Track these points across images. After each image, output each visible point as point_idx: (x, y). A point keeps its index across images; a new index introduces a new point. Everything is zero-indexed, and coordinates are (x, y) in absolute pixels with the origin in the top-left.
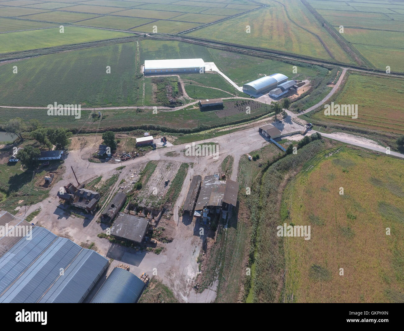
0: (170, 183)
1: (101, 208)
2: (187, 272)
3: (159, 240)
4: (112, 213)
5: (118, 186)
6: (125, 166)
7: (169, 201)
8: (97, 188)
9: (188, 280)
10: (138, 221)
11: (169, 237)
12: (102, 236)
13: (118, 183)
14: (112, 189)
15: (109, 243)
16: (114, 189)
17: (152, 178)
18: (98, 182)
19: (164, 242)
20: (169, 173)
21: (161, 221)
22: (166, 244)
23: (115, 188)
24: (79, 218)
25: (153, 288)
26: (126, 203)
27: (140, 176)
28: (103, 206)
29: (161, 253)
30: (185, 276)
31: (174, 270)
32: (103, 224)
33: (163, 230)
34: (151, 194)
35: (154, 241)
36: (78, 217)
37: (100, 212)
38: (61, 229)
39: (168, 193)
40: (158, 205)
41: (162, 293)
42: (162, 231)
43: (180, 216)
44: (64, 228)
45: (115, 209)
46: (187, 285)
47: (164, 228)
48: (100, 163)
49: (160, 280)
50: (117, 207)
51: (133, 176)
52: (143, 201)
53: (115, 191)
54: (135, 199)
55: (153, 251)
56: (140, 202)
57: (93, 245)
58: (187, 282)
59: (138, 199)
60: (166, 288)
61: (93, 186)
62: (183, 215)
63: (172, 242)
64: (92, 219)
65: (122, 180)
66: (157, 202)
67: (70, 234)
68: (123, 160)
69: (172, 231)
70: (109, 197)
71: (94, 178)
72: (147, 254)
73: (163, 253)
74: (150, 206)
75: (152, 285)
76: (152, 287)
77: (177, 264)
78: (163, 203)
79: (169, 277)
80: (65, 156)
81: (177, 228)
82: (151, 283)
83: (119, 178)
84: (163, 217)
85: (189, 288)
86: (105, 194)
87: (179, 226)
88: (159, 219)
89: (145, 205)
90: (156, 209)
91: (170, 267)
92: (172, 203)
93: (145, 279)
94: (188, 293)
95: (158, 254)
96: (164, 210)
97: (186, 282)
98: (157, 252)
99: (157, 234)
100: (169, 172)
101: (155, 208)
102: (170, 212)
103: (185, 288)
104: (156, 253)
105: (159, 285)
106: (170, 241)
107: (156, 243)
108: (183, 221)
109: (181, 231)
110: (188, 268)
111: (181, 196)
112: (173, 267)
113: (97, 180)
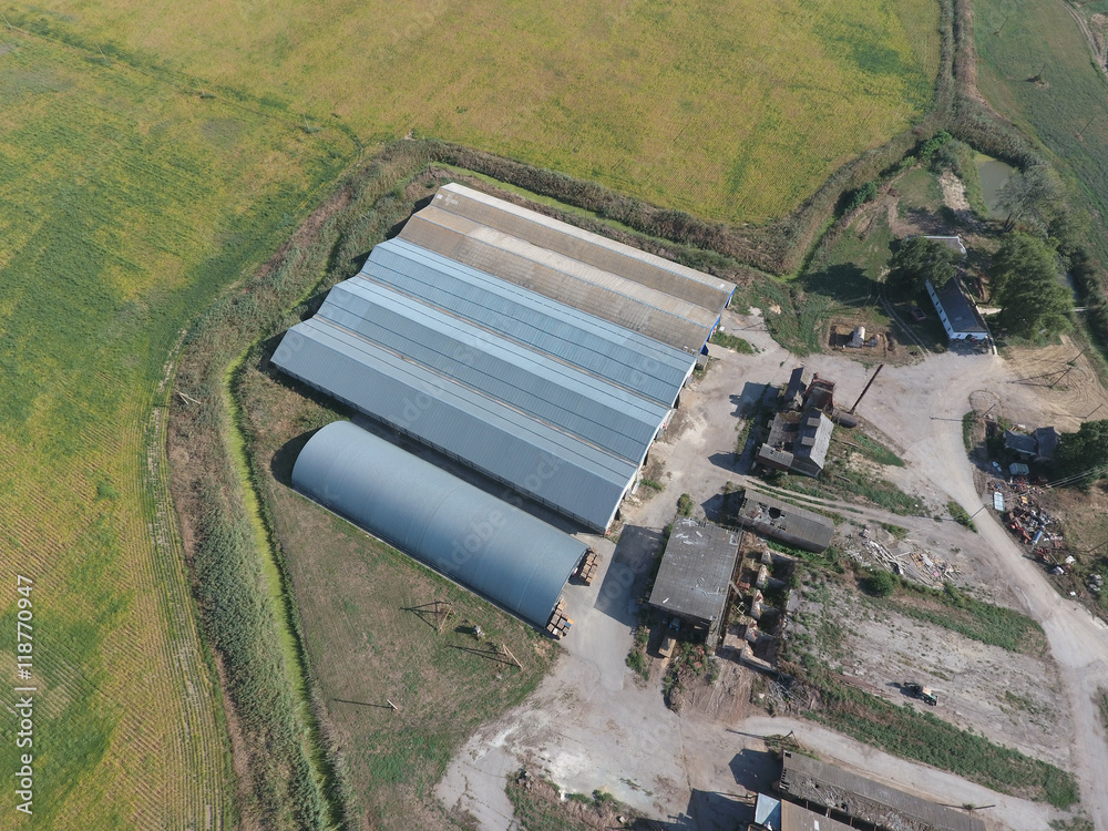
0: (919, 707)
1: (777, 485)
2: (570, 753)
3: (671, 665)
4: (753, 514)
5: (871, 521)
6: (975, 531)
7: (827, 698)
8: (849, 462)
9: (546, 755)
10: (713, 587)
11: (681, 699)
12: (683, 506)
13: (886, 517)
14: (857, 502)
15: (663, 525)
16: (856, 511)
17: (933, 632)
18: (876, 458)
19: (664, 679)
20: (985, 705)
21: (740, 669)
22: (661, 688)
23: (862, 513)
24: (736, 439)
25: (537, 650)
26: (803, 554)
27: (939, 587)
28: (782, 490)
29: (630, 671)
30: (559, 744)
31: (580, 710)
32: (721, 500)
33: (709, 679)
34: (850, 631)
35: (667, 649)
36: (740, 438)
37: (762, 487)
38: (700, 410)
39: (865, 695)
40: (798, 659)
41: (522, 676)
42: (703, 675)
43: (767, 740)
44: (705, 416)
45: (768, 522)
46: (534, 749)
47: (717, 684)
48: (967, 446)
49: (555, 669)
50: (776, 526)
51: (929, 562)
52: (811, 605)
53: (847, 514)
54: (814, 576)
55: (637, 645)
56: (804, 595)
57: (658, 488)
58: (541, 750)
59: (815, 587)
60: (531, 686)
61: (854, 449)
62: (772, 754)
63: (665, 709)
64: (735, 471)
65: (900, 530)
66: (814, 653)
67: (688, 434)
68: (1005, 518)
69: (704, 708)
70: (819, 500)
71: (890, 446)
72: (629, 629)
73: (631, 679)
74: (790, 627)
75: (543, 648)
76: (540, 647)
77: (594, 719)
78: (808, 674)
79: (560, 695)
80: (971, 347)
81: (718, 727)
82: (550, 643)
83: (909, 516)
84: (760, 679)
85: (525, 755)
86: (829, 488)
87: (726, 735)
88: (749, 665)
89: (795, 612)
90: (781, 649)
91: (589, 699)
92: (820, 711)
93: (556, 627)
94: (513, 750)
95: (627, 660)
96: (785, 680)
97: (541, 746)
98: (633, 660)
99: (692, 658)
100: (991, 708)
101: (785, 648)
102: (782, 706)
103: (527, 742)
104: (629, 655)
105: (543, 667)
106: (668, 702)
107: (663, 657)
108: (748, 754)
109: (707, 743)
110: (582, 757)
111: (866, 755)
112: (587, 707)
113: (884, 454)
